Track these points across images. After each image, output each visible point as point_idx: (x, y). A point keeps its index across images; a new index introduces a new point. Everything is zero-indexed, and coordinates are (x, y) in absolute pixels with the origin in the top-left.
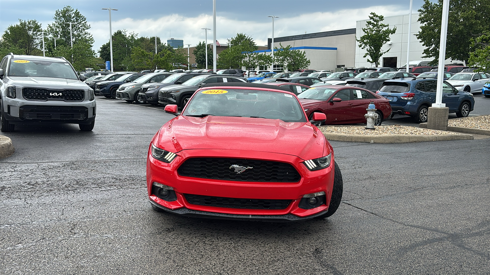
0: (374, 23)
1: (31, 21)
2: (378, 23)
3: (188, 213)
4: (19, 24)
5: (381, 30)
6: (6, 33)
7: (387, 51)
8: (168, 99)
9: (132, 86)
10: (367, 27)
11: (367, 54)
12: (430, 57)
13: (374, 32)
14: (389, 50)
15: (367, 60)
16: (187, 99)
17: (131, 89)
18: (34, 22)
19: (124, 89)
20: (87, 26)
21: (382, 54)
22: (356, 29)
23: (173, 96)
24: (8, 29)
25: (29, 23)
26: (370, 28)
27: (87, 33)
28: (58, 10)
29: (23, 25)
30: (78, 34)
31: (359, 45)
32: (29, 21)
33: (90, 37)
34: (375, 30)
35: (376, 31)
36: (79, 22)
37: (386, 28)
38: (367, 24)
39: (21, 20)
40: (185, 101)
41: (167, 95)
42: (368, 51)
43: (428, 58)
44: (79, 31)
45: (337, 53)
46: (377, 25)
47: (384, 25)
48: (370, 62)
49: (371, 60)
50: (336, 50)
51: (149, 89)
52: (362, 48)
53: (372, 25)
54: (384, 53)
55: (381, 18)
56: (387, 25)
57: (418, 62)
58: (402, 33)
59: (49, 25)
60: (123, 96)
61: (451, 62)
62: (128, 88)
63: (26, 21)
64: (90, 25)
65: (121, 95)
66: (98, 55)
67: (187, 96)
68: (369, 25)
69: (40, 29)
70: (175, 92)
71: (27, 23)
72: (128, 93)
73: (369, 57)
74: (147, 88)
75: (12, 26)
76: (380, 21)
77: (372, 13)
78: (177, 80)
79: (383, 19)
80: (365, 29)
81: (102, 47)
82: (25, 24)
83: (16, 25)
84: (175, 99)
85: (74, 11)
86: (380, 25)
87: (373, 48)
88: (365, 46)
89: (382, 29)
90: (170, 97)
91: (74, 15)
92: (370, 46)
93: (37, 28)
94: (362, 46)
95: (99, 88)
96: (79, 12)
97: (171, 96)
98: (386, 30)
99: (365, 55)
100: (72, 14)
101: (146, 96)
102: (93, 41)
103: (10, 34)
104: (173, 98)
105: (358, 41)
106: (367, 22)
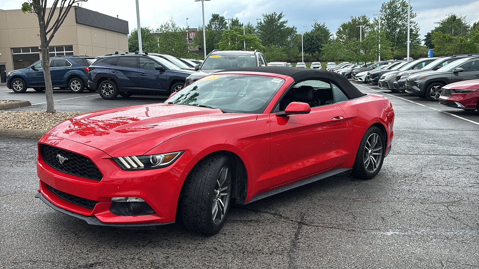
1: (360, 17)
4: (350, 20)
6: (338, 30)
8: (412, 87)
9: (392, 75)
16: (435, 87)
17: (391, 77)
18: (364, 17)
19: (384, 78)
20: (413, 15)
23: (417, 84)
24: (341, 27)
25: (359, 19)
27: (412, 22)
28: (385, 2)
29: (354, 21)
30: (402, 25)
32: (359, 17)
33: (415, 25)
36: (405, 11)
39: (352, 17)
40: (431, 89)
41: (411, 83)
44: (404, 20)
51: (402, 77)
59: (374, 18)
60: (383, 85)
62: (389, 77)
63: (357, 17)
64: (416, 14)
65: (381, 84)
66: (423, 43)
67: (435, 84)
69: (368, 23)
70: (420, 79)
71: (358, 19)
72: (387, 82)
74: (401, 76)
75: (344, 23)
78: (437, 66)
81: (427, 34)
82: (355, 20)
83: (347, 22)
84: (419, 88)
85: (400, 2)
90: (415, 86)
91: (400, 5)
93: (365, 22)
95: (372, 77)
96: (405, 2)
97: (416, 84)
100: (397, 5)
101: (398, 84)
102: (418, 30)
103: (343, 31)
104: (417, 87)
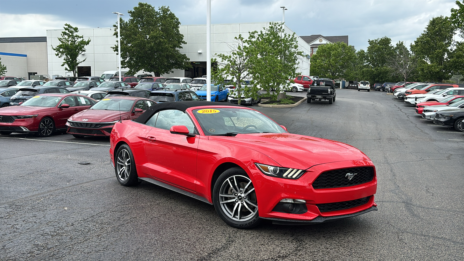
0: (69, 34)
2: (73, 33)
3: (325, 220)
5: (76, 41)
7: (83, 61)
10: (62, 37)
11: (64, 63)
12: (125, 67)
13: (70, 42)
14: (85, 59)
15: (65, 69)
21: (79, 63)
22: (46, 37)
26: (65, 38)
31: (56, 54)
34: (70, 40)
35: (72, 41)
37: (81, 39)
38: (63, 34)
42: (65, 60)
43: (124, 68)
45: (27, 60)
46: (72, 36)
47: (78, 36)
48: (68, 70)
49: (69, 69)
50: (26, 57)
52: (59, 57)
53: (67, 36)
54: (81, 62)
55: (76, 30)
56: (82, 36)
57: (114, 72)
58: (94, 45)
61: (143, 73)
68: (64, 35)
73: (66, 66)
76: (75, 32)
77: (66, 24)
79: (78, 31)
80: (60, 38)
86: (75, 36)
87: (69, 57)
88: (61, 55)
89: (78, 40)
92: (66, 55)
94: (59, 54)
98: (81, 41)
99: (63, 64)
105: (55, 50)
106: (62, 32)
